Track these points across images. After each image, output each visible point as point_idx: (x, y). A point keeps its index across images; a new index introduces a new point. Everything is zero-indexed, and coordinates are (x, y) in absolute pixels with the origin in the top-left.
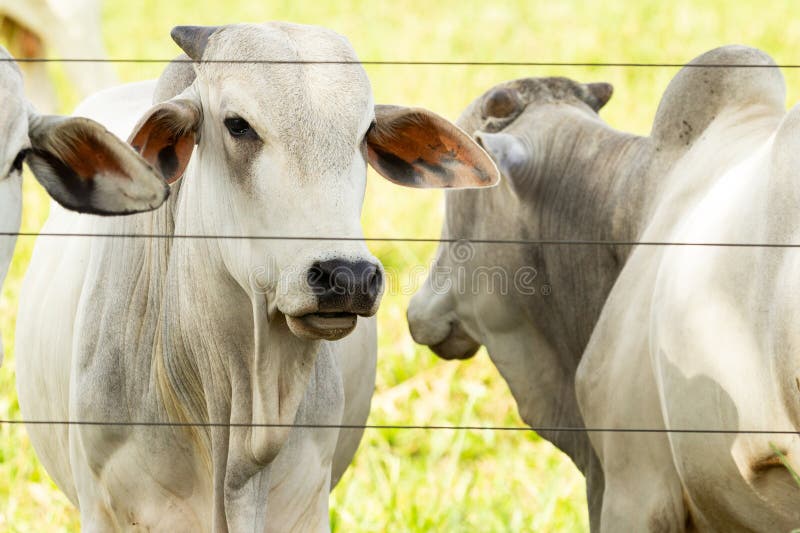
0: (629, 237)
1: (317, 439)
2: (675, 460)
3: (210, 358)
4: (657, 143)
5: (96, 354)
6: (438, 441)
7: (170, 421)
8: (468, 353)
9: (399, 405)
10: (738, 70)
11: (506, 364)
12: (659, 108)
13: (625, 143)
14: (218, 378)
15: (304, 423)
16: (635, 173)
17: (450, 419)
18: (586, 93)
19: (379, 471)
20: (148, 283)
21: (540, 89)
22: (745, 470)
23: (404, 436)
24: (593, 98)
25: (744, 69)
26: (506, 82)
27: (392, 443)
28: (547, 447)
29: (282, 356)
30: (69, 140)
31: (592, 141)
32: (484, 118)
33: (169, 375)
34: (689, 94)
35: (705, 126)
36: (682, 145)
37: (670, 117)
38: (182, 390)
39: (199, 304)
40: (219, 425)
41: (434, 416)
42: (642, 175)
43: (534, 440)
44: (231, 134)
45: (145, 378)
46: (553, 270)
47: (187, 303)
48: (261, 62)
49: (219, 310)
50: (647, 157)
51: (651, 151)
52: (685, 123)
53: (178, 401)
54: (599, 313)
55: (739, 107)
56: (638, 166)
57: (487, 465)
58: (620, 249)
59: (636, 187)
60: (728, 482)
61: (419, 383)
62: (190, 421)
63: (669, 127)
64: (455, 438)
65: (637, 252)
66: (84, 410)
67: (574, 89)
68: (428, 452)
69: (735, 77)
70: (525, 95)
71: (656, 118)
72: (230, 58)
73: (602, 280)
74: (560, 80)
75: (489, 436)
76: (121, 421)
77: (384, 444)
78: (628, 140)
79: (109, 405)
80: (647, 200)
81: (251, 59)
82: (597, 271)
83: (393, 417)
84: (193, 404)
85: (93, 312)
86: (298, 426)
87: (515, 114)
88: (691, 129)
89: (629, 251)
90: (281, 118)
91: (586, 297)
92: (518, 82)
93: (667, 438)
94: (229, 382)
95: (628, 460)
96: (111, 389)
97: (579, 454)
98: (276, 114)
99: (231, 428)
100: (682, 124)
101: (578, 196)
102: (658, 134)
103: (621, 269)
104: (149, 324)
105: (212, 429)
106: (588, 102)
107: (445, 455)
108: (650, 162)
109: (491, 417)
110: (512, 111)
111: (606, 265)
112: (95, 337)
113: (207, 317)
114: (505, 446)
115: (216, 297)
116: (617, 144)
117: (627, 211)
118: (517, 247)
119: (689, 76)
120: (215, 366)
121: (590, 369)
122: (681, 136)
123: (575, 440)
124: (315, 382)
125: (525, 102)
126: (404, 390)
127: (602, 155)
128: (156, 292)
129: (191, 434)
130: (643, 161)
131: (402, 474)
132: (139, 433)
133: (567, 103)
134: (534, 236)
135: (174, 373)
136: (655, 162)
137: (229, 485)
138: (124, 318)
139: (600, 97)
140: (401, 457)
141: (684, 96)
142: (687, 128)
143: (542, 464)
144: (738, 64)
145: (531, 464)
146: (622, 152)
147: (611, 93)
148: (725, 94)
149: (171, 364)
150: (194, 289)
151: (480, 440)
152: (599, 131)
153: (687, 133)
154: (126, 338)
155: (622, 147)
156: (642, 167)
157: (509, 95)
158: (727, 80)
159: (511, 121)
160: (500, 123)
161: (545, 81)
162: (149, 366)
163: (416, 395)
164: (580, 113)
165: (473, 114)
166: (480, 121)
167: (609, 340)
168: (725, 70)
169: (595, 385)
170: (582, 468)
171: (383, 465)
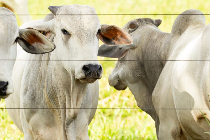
0: (166, 59)
1: (86, 112)
2: (178, 117)
3: (60, 92)
4: (173, 35)
5: (28, 91)
6: (116, 112)
7: (48, 108)
8: (124, 89)
9: (106, 103)
10: (193, 15)
11: (134, 91)
12: (173, 25)
13: (164, 35)
14: (62, 97)
15: (83, 108)
16: (167, 42)
17: (119, 107)
18: (155, 22)
19: (101, 120)
20: (42, 73)
21: (143, 21)
22: (196, 119)
23: (107, 111)
24: (156, 23)
25: (195, 15)
26: (134, 19)
27: (104, 113)
28: (144, 113)
29: (78, 90)
30: (28, 35)
31: (156, 35)
32: (128, 29)
33: (49, 96)
34: (181, 22)
35: (185, 30)
36: (179, 35)
37: (176, 28)
38: (52, 100)
39: (57, 78)
40: (63, 109)
41: (115, 106)
42: (169, 43)
43: (141, 112)
44: (63, 33)
45: (42, 97)
46: (146, 68)
47: (54, 78)
48: (70, 15)
49: (62, 79)
50: (170, 38)
51: (171, 37)
52: (180, 29)
53: (51, 103)
54: (158, 79)
55: (193, 25)
56: (168, 41)
57: (129, 118)
58: (163, 63)
59: (167, 46)
60: (191, 122)
61: (111, 97)
62: (54, 108)
63: (176, 30)
64: (120, 111)
65: (168, 63)
66: (25, 105)
67: (151, 21)
68: (113, 115)
69: (192, 17)
70: (139, 23)
71: (172, 28)
72: (63, 14)
73: (159, 70)
74: (148, 19)
75: (129, 111)
76: (35, 108)
77: (102, 113)
78: (165, 34)
79: (32, 104)
80: (170, 49)
81: (68, 14)
82: (157, 68)
83: (104, 106)
84: (55, 103)
85: (27, 80)
86: (81, 109)
87: (136, 28)
88: (181, 31)
89: (166, 63)
90: (75, 29)
91: (155, 75)
92: (137, 19)
93: (176, 111)
94: (65, 98)
95: (166, 117)
96: (32, 100)
97: (153, 115)
98: (74, 28)
99: (66, 109)
100: (179, 30)
101: (152, 49)
102: (173, 32)
103: (164, 67)
104: (42, 83)
105: (61, 110)
106: (155, 25)
107: (118, 116)
108: (171, 40)
109: (130, 106)
110: (135, 27)
111: (160, 66)
112: (27, 86)
113: (59, 81)
114: (133, 113)
115: (61, 76)
116: (162, 35)
117: (165, 52)
118: (137, 62)
119: (180, 17)
120: (61, 94)
121: (156, 93)
122: (179, 33)
123: (152, 112)
124: (85, 97)
125: (139, 25)
126: (107, 99)
127: (158, 38)
128: (44, 75)
129: (54, 111)
130: (169, 39)
131: (107, 121)
132: (40, 111)
133: (150, 25)
134: (141, 59)
135: (50, 96)
136: (172, 40)
137: (66, 124)
138: (36, 81)
139: (158, 23)
140: (107, 117)
141: (179, 22)
142: (180, 30)
143: (143, 118)
144: (194, 14)
145: (140, 118)
146: (164, 37)
147: (161, 22)
148: (190, 22)
149: (49, 93)
150: (56, 74)
151: (127, 112)
152: (158, 32)
153: (180, 32)
154: (36, 86)
155: (164, 36)
156: (169, 41)
157: (135, 23)
158: (190, 18)
159: (135, 30)
160: (132, 30)
161: (144, 19)
162: (43, 94)
163: (110, 100)
164: (153, 27)
165: (125, 28)
166: (127, 30)
167: (160, 86)
168: (190, 16)
169: (157, 97)
170: (154, 119)
171: (102, 119)
